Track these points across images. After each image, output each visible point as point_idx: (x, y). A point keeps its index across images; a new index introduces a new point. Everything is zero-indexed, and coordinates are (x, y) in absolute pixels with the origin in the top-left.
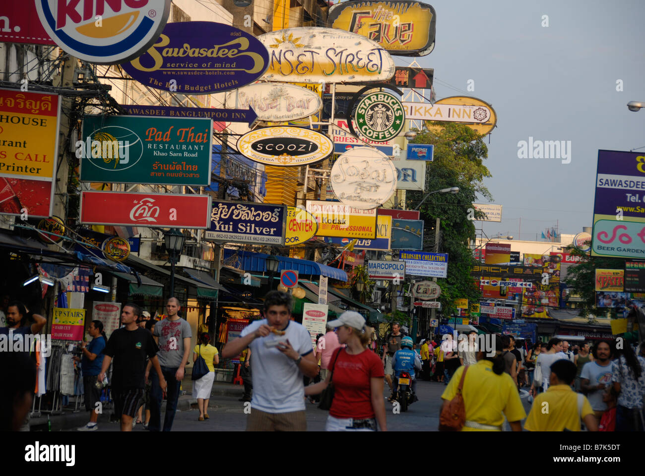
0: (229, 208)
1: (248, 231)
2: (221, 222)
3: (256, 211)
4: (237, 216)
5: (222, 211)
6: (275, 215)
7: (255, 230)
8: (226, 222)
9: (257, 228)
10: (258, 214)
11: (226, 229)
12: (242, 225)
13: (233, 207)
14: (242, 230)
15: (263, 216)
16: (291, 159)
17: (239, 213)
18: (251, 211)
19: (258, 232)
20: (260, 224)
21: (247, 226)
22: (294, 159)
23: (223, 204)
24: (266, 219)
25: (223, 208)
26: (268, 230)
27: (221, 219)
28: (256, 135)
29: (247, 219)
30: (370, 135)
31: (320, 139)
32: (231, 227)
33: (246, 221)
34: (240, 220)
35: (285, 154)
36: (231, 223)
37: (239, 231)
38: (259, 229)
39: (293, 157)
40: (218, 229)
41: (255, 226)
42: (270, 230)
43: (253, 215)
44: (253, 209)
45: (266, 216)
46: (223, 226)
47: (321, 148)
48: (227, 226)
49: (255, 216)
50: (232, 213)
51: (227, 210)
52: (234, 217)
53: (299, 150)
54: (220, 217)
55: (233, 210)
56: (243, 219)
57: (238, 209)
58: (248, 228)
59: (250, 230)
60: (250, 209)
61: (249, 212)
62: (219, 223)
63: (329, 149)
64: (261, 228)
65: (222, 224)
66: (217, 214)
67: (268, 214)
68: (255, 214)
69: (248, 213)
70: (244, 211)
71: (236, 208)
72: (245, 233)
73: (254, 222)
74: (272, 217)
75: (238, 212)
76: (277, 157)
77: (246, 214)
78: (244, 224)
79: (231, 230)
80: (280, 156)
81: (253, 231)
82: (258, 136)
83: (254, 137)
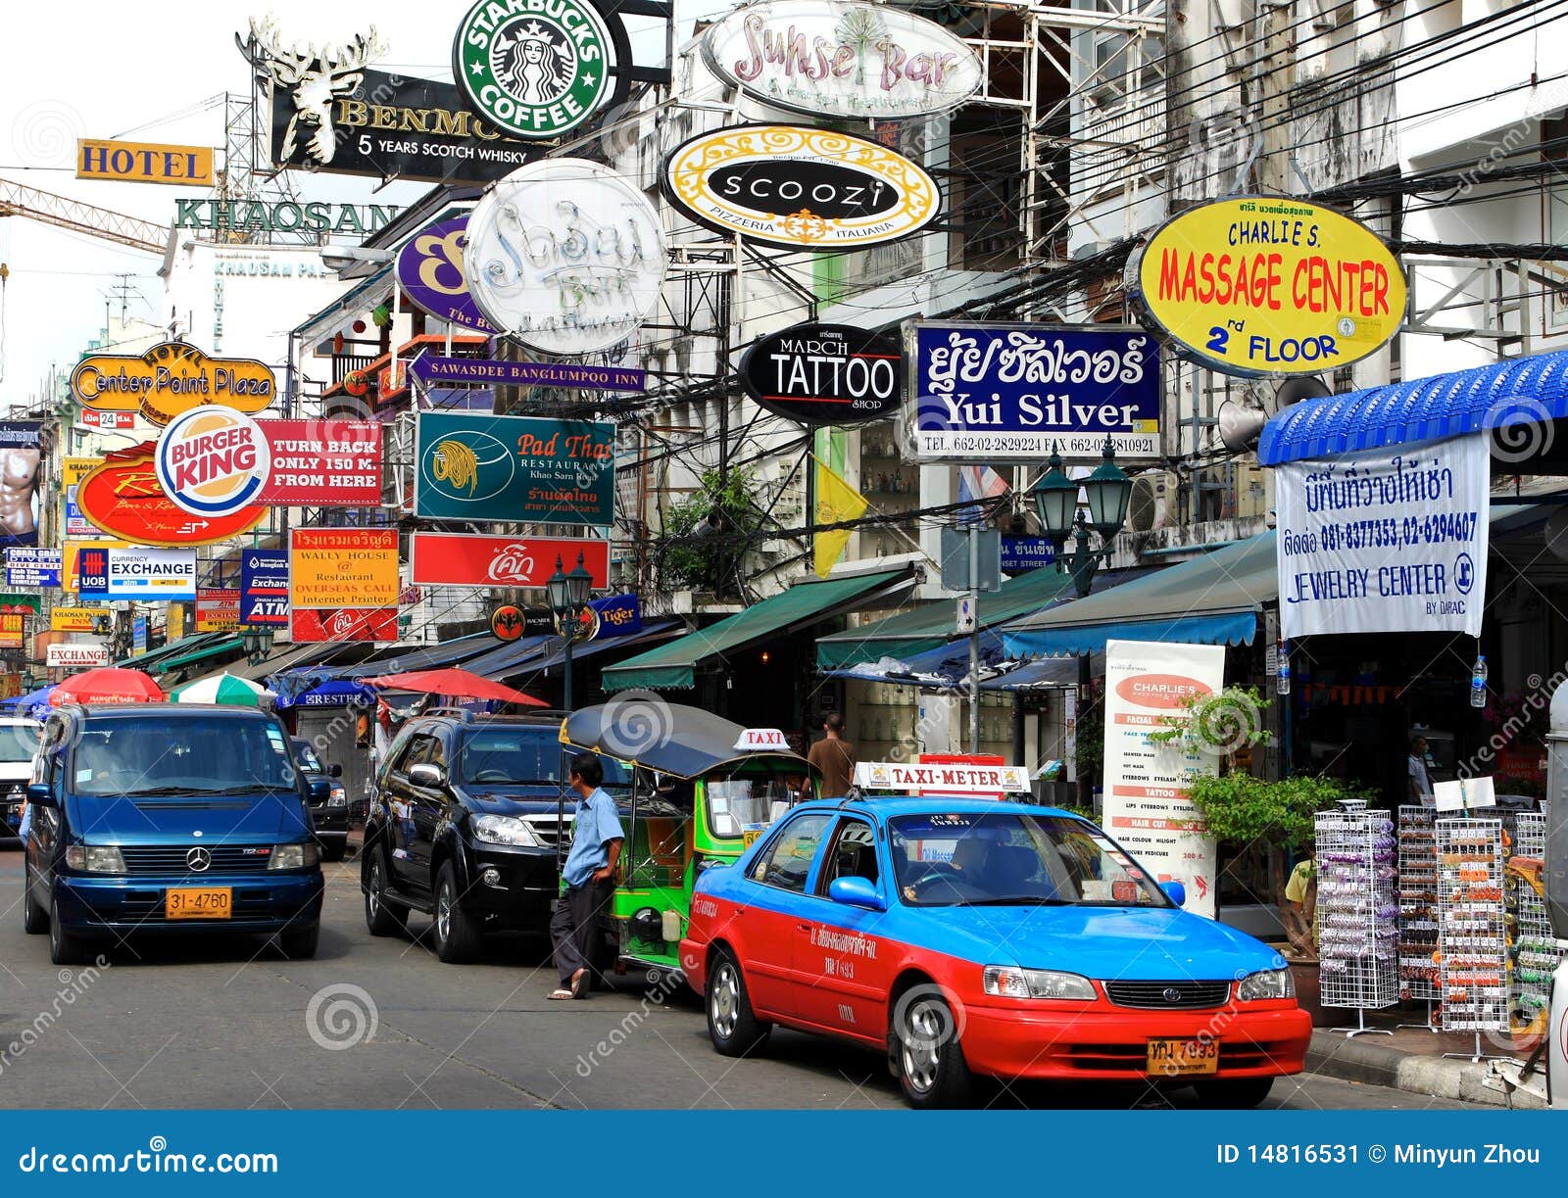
0: (983, 347)
1: (1052, 421)
2: (963, 396)
3: (1069, 350)
4: (1012, 371)
5: (961, 357)
6: (1132, 359)
7: (1073, 415)
8: (978, 393)
9: (1079, 409)
10: (1079, 363)
11: (983, 419)
12: (1030, 401)
13: (997, 343)
14: (1032, 417)
15: (1093, 366)
16: (823, 229)
17: (1017, 359)
18: (1055, 352)
19: (1085, 421)
20: (1088, 393)
21: (1046, 403)
22: (831, 229)
23: (964, 334)
24: (1103, 375)
25: (965, 347)
26: (1115, 412)
27: (961, 386)
28: (721, 148)
29: (1045, 380)
30: (508, 115)
31: (904, 173)
32: (996, 408)
33: (1040, 388)
34: (1023, 386)
35: (805, 211)
36: (996, 397)
37: (1023, 421)
38: (1086, 411)
39: (829, 222)
40: (955, 418)
41: (1072, 403)
42: (1121, 413)
43: (1063, 366)
44: (1059, 344)
45: (1100, 366)
46: (969, 407)
47: (907, 199)
48: (982, 408)
49: (1068, 369)
50: (995, 365)
51: (978, 353)
52: (1002, 376)
53: (845, 202)
54: (958, 380)
55: (997, 352)
56: (1030, 379)
57: (1013, 349)
58: (1051, 409)
59: (1059, 417)
60: (1049, 347)
61: (1049, 354)
62: (956, 400)
63: (928, 203)
64: (1092, 408)
65: (966, 402)
66: (946, 369)
67: (1108, 358)
68: (1068, 361)
69: (1044, 360)
70: (1033, 352)
71: (1006, 345)
72: (1043, 427)
73: (1067, 387)
74: (1123, 367)
75: (1012, 357)
76: (781, 219)
77: (1040, 364)
78: (1037, 398)
79: (997, 420)
80: (792, 218)
81: (1066, 421)
82: (727, 152)
83: (717, 154)
